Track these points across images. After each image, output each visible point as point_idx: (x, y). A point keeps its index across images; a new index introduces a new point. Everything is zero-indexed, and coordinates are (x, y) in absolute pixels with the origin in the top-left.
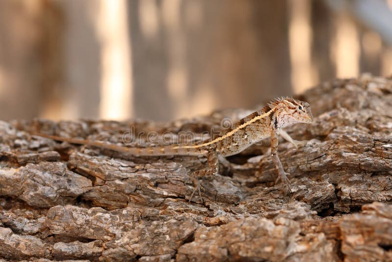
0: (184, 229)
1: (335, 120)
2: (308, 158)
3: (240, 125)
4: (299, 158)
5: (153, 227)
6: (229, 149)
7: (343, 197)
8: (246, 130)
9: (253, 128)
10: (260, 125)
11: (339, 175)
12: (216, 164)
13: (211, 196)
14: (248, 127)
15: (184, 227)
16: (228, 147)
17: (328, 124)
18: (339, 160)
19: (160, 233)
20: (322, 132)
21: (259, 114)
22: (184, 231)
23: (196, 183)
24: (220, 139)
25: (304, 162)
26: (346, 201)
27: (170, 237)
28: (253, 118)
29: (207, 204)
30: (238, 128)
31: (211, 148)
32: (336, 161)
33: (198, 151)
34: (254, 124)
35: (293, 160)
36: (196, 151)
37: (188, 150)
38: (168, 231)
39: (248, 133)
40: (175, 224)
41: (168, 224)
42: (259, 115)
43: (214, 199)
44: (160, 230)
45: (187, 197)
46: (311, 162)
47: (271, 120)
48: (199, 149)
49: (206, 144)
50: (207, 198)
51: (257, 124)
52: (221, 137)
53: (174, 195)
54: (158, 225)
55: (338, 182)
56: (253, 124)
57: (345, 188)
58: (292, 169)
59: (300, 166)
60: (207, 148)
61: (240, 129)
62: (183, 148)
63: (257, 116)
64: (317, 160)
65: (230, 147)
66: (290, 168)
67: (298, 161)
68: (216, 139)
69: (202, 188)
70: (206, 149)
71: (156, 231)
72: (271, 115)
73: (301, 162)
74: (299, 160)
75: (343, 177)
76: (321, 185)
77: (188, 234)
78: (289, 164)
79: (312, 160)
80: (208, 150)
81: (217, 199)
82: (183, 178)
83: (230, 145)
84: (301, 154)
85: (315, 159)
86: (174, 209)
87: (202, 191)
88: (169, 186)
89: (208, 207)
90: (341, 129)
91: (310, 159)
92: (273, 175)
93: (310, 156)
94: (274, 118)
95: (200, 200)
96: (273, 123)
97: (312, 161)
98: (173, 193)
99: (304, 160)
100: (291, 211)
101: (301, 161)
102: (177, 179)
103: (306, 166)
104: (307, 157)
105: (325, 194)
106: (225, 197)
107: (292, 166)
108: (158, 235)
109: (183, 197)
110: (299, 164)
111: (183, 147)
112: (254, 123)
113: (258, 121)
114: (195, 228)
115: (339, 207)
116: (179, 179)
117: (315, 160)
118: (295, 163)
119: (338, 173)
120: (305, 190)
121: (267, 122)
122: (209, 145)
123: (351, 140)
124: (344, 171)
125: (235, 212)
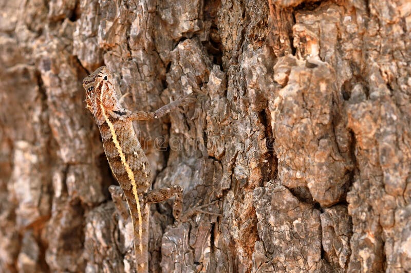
0: (285, 202)
1: (58, 61)
2: (139, 80)
3: (121, 162)
4: (138, 91)
5: (283, 243)
6: (148, 175)
7: (197, 28)
8: (128, 153)
9: (126, 143)
10: (122, 134)
11: (161, 38)
12: (168, 189)
13: (206, 192)
14: (125, 151)
15: (283, 203)
16: (147, 176)
17: (62, 71)
18: (144, 38)
19: (290, 233)
20: (74, 78)
21: (110, 138)
22: (288, 202)
23: (191, 212)
24: (134, 188)
25: (143, 85)
26: (200, 25)
27: (296, 219)
28: (114, 145)
29: (220, 194)
30: (125, 164)
31: (143, 200)
32: (143, 43)
33: (146, 216)
34: (121, 142)
35: (139, 98)
36: (146, 220)
37: (144, 231)
38: (287, 224)
39: (131, 150)
40: (276, 217)
41: (277, 225)
42: (112, 136)
43: (210, 187)
44: (287, 233)
45: (214, 220)
46: (143, 76)
47: (117, 119)
48: (144, 216)
49: (139, 207)
50: (208, 196)
51: (121, 139)
52: (132, 186)
53: (209, 238)
54: (280, 237)
55: (170, 39)
56: (122, 145)
57: (183, 28)
58: (151, 100)
59: (148, 89)
60: (142, 204)
61: (126, 161)
62: (142, 237)
63: (112, 140)
64: (140, 68)
65: (146, 173)
66: (150, 102)
67: (142, 92)
68: (134, 193)
69: (198, 204)
70: (144, 207)
71: (288, 238)
72: (112, 120)
73: (144, 89)
74: (140, 92)
75: (164, 33)
76: (178, 59)
77: (292, 196)
78: (145, 104)
79: (140, 75)
80: (145, 204)
81: (209, 184)
82: (185, 230)
83: (144, 174)
84: (133, 89)
85: (139, 71)
86: (237, 231)
87: (201, 204)
88: (198, 246)
89: (225, 192)
90: (78, 49)
91: (139, 78)
92: (155, 126)
93: (136, 78)
94: (116, 116)
95: (215, 204)
96: (121, 118)
97: (142, 74)
98: (206, 240)
99: (141, 85)
100: (254, 74)
101: (142, 88)
102: (187, 239)
103: (148, 82)
104: (137, 82)
105: (195, 50)
106: (207, 174)
107: (147, 99)
108: (293, 235)
109: (213, 225)
110: (145, 91)
111: (140, 238)
112: (120, 144)
113: (118, 138)
114: (285, 189)
115: (205, 34)
116: (187, 236)
117: (141, 71)
118: (144, 97)
119: (158, 40)
120: (188, 77)
121: (120, 126)
122: (140, 202)
123: (111, 28)
124: (156, 33)
125: (234, 155)
